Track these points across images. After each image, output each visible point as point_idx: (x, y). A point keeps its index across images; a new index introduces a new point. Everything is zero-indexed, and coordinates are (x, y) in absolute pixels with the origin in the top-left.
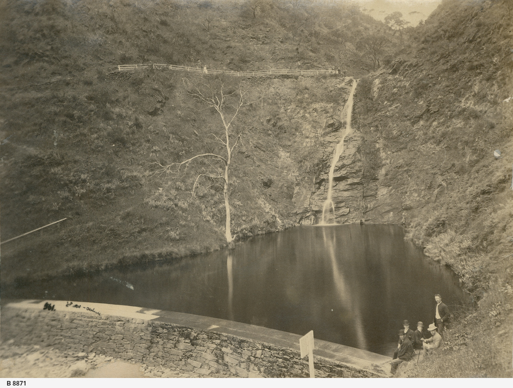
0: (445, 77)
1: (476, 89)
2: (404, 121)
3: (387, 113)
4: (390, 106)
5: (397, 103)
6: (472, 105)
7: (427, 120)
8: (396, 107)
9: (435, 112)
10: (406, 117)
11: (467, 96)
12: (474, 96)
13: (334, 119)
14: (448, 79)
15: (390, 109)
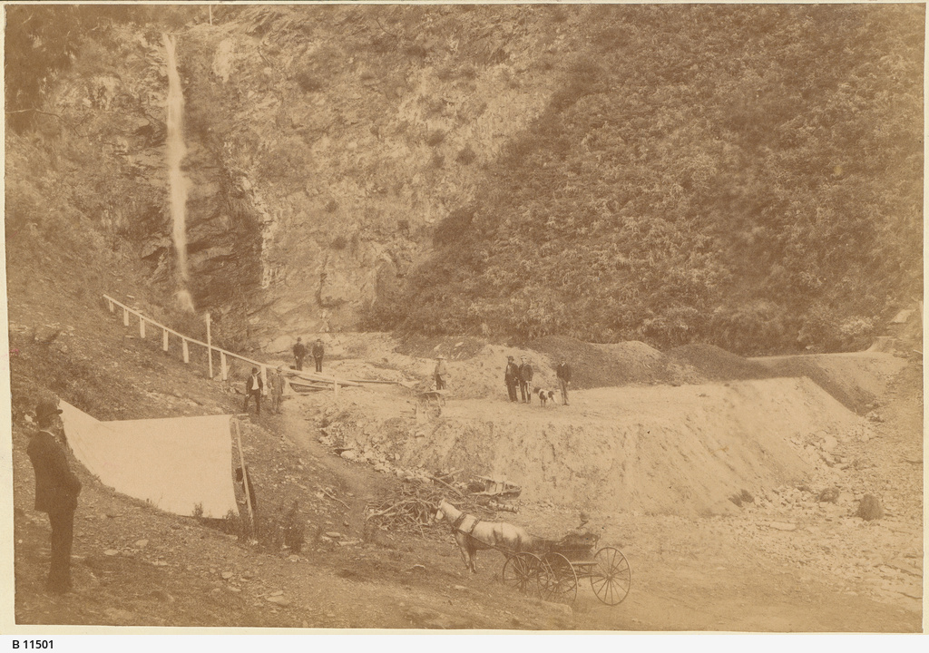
0: (364, 59)
1: (423, 89)
2: (290, 135)
3: (254, 115)
4: (260, 101)
5: (272, 98)
6: (418, 117)
7: (336, 138)
8: (270, 105)
9: (352, 123)
10: (294, 127)
11: (408, 101)
12: (419, 102)
13: (149, 117)
14: (368, 63)
15: (257, 106)
